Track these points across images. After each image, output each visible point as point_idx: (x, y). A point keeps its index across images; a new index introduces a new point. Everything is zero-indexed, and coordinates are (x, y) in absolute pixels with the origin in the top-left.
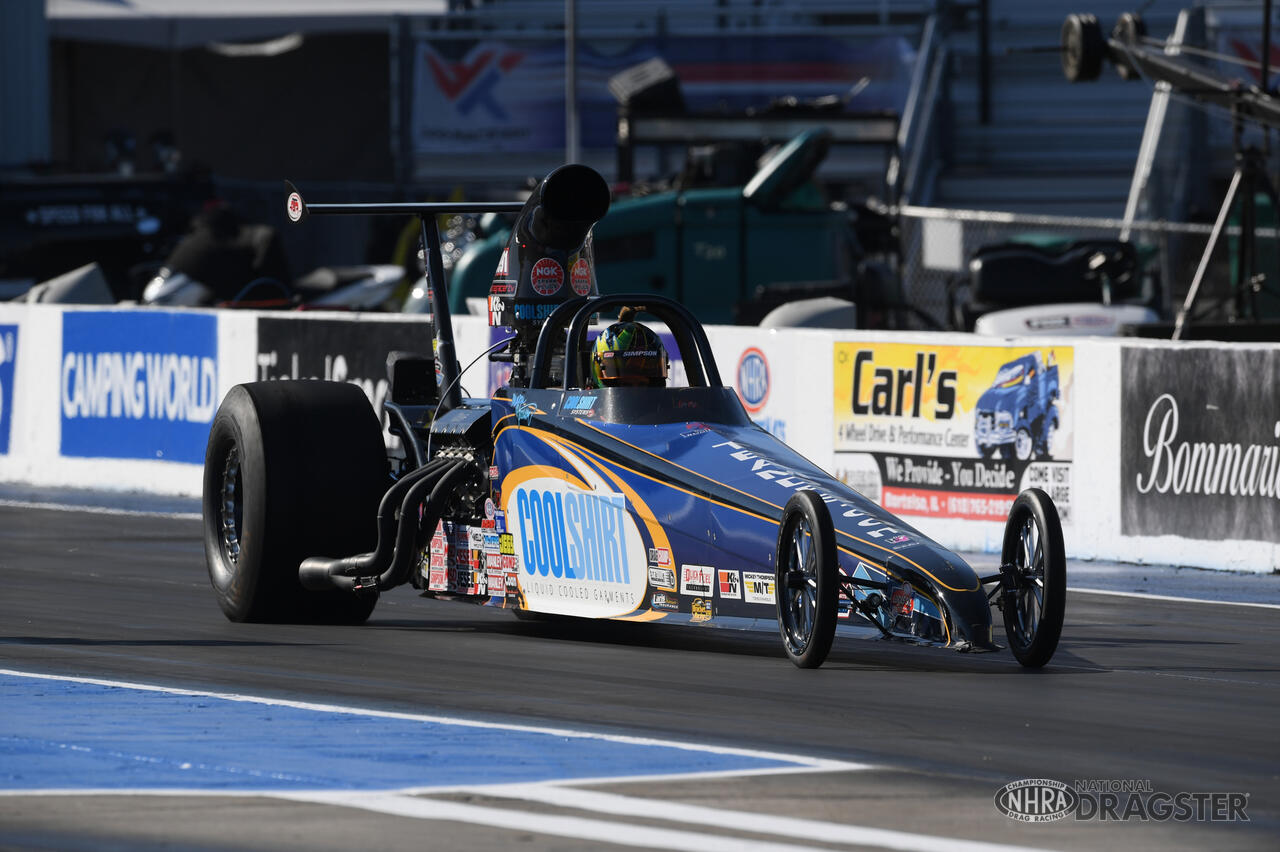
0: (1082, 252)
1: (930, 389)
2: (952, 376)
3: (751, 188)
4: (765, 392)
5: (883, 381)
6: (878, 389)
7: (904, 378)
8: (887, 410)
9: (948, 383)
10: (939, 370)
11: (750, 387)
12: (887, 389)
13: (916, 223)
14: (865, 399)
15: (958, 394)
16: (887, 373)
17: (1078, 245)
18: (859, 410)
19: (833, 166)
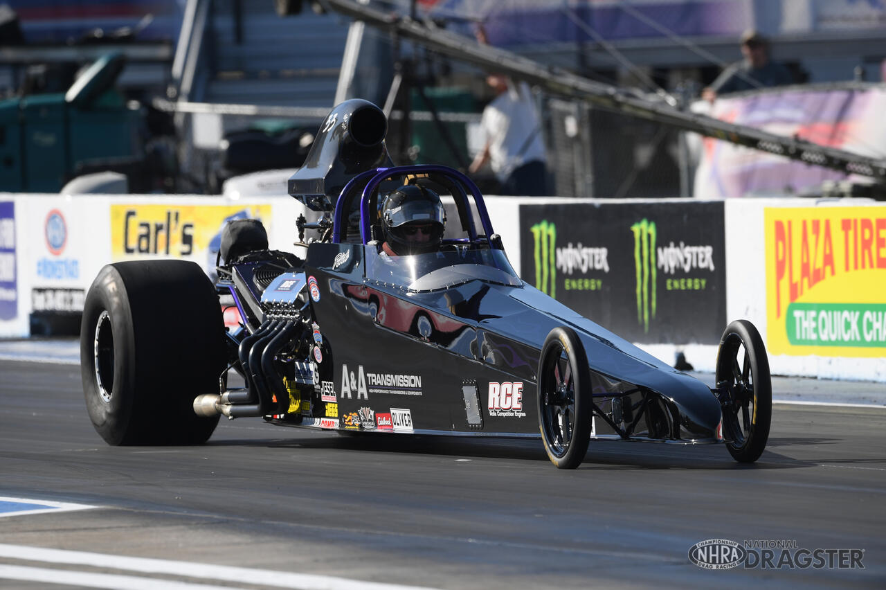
0: (294, 135)
1: (176, 235)
2: (191, 226)
3: (72, 93)
4: (64, 240)
5: (143, 231)
6: (141, 237)
7: (159, 228)
8: (147, 251)
9: (188, 231)
10: (182, 221)
11: (54, 237)
12: (147, 236)
13: (189, 117)
14: (133, 244)
15: (195, 239)
16: (147, 225)
17: (293, 129)
18: (129, 251)
19: (130, 76)
